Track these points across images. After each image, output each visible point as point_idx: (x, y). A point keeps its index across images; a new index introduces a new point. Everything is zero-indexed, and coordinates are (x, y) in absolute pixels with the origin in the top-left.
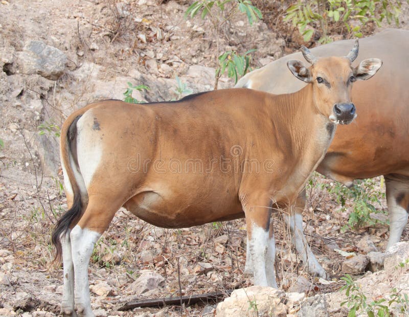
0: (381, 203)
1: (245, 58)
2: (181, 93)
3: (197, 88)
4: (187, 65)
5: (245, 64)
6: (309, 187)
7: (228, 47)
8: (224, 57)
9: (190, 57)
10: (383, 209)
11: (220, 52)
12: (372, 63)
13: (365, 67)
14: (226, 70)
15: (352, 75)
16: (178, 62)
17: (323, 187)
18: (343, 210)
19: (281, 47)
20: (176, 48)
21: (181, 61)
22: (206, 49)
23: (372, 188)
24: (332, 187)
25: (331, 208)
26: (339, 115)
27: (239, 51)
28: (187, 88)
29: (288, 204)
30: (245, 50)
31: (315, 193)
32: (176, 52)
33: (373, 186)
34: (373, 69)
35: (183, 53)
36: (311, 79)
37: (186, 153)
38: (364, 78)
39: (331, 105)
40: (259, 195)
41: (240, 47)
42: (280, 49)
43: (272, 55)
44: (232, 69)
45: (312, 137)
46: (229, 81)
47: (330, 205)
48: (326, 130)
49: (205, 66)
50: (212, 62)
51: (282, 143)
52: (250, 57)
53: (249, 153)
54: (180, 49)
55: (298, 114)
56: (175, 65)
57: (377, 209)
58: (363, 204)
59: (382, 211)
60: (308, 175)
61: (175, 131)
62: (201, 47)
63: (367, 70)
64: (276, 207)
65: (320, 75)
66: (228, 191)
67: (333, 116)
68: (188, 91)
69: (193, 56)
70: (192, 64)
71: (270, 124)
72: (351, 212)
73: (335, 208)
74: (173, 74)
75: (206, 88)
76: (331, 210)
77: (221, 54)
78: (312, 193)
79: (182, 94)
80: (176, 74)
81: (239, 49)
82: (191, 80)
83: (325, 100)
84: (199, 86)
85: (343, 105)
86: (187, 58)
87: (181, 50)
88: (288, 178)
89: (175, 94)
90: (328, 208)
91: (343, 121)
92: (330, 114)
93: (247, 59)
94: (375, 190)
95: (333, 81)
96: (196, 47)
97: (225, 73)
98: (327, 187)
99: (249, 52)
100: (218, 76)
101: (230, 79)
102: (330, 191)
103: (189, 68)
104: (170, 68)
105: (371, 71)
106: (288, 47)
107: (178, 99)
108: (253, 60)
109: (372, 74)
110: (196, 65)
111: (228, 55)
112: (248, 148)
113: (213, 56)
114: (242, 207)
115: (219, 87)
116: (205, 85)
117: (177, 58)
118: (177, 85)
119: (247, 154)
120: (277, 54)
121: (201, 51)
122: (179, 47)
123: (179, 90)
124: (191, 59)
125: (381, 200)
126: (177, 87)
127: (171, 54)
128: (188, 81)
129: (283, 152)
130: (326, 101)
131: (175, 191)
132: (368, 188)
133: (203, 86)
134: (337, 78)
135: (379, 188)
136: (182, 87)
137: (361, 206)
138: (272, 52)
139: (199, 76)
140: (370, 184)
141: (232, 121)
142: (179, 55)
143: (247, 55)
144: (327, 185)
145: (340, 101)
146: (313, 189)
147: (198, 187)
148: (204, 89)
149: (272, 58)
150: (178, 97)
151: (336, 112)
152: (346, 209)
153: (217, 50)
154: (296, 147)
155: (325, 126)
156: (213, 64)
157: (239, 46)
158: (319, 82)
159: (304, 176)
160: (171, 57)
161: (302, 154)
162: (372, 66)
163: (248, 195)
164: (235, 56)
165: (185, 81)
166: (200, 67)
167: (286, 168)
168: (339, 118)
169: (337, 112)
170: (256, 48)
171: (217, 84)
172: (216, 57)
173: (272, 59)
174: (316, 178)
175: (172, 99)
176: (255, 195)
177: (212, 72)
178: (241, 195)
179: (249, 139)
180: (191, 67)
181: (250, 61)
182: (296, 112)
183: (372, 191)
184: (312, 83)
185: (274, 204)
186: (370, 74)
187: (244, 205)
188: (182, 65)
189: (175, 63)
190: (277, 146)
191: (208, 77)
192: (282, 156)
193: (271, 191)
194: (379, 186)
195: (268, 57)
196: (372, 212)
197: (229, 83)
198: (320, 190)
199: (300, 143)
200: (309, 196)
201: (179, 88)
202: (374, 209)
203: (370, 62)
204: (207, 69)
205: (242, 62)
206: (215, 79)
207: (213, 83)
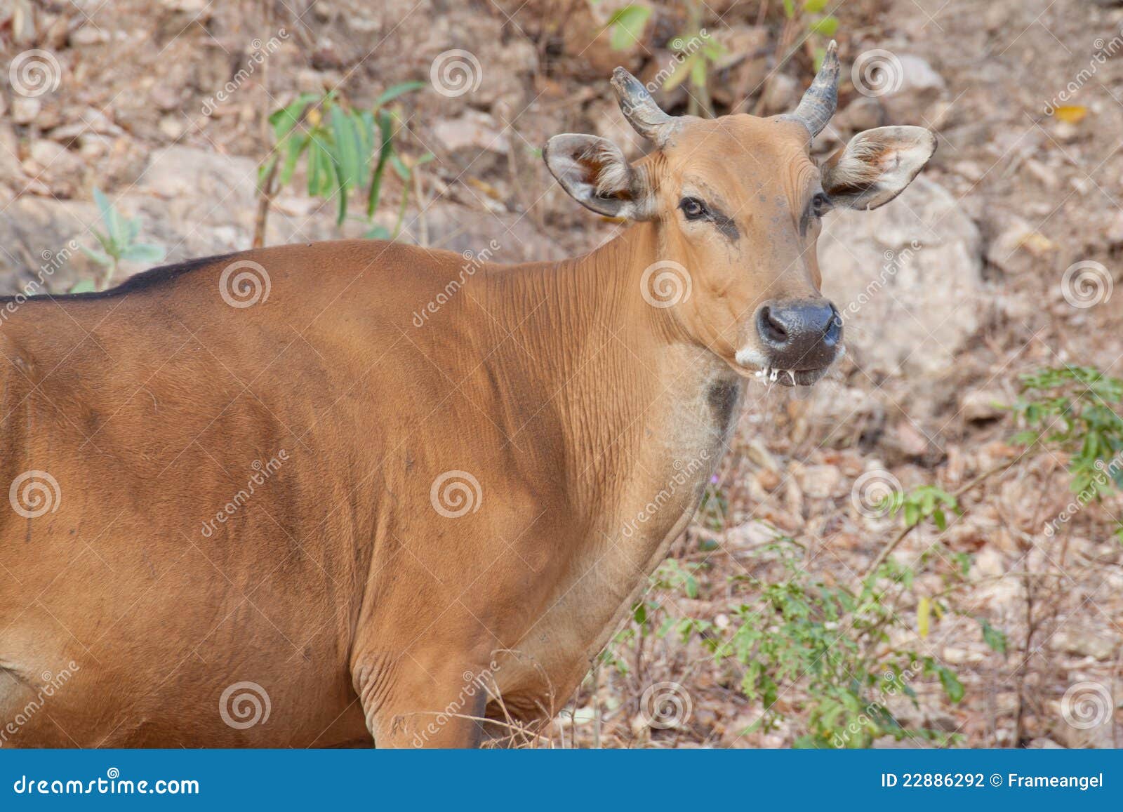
0: (921, 699)
1: (378, 119)
2: (116, 259)
3: (183, 241)
4: (140, 148)
5: (377, 142)
6: (632, 634)
7: (308, 76)
8: (292, 115)
9: (154, 116)
10: (927, 724)
11: (274, 93)
12: (894, 146)
13: (866, 158)
14: (302, 167)
15: (820, 190)
16: (106, 133)
17: (687, 631)
18: (767, 728)
19: (519, 75)
20: (93, 77)
21: (115, 129)
22: (220, 83)
23: (883, 636)
24: (723, 632)
25: (719, 717)
26: (780, 347)
27: (352, 92)
28: (141, 240)
29: (547, 704)
30: (377, 86)
31: (658, 658)
32: (95, 93)
33: (888, 628)
34: (895, 169)
35: (122, 99)
36: (651, 204)
37: (136, 509)
38: (859, 200)
39: (742, 311)
40: (435, 668)
41: (356, 76)
42: (516, 83)
43: (485, 108)
44: (324, 163)
45: (651, 434)
46: (313, 211)
47: (716, 705)
48: (705, 407)
49: (216, 150)
50: (244, 135)
51: (526, 456)
52: (398, 116)
53: (394, 496)
54: (110, 84)
55: (593, 346)
56: (92, 146)
57: (903, 723)
58: (848, 700)
59: (923, 731)
60: (631, 587)
61: (92, 420)
62: (197, 74)
63: (873, 169)
64: (501, 717)
65: (690, 191)
66: (307, 653)
67: (750, 352)
68: (144, 251)
69: (164, 112)
70: (160, 143)
71: (481, 381)
72: (800, 734)
73: (735, 717)
74: (82, 183)
75: (217, 240)
76: (719, 726)
77: (280, 103)
78: (646, 657)
79: (123, 263)
80: (94, 183)
81: (354, 84)
82: (158, 205)
83: (714, 289)
84: (190, 230)
85: (794, 307)
86: (142, 119)
87: (118, 85)
88: (549, 596)
89: (92, 265)
90: (706, 719)
91: (792, 374)
92: (741, 342)
93: (386, 125)
94: (895, 645)
95: (748, 212)
96: (179, 73)
97: (296, 179)
98: (703, 635)
99: (391, 94)
100: (268, 188)
101: (313, 202)
102: (713, 649)
103: (146, 160)
104: (71, 160)
105: (889, 176)
106: (549, 74)
107: (105, 287)
108: (410, 126)
109: (897, 188)
110: (178, 150)
111: (309, 106)
112: (390, 480)
113: (248, 113)
114: (364, 718)
115: (274, 238)
116: (215, 224)
117: (97, 119)
118: (101, 228)
119: (387, 500)
120: (503, 105)
121: (199, 91)
122: (108, 75)
123: (109, 246)
124: (157, 124)
125: (918, 687)
126: (98, 234)
127: (75, 102)
128: (143, 209)
129: (532, 492)
130: (718, 292)
131: (88, 663)
132: (866, 637)
133: (207, 230)
134: (762, 198)
135: (911, 636)
136: (119, 235)
137: (838, 709)
138: (486, 98)
139: (189, 188)
140: (874, 621)
141: (323, 372)
142: (108, 108)
143: (388, 105)
144: (703, 625)
145: (780, 294)
146: (649, 639)
147: (183, 643)
148: (209, 242)
149: (484, 118)
150: (104, 274)
151: (764, 337)
152: (777, 723)
153: (262, 87)
154: (583, 475)
155: (702, 390)
156: (247, 143)
157: (350, 72)
158: (690, 217)
159: (614, 587)
160: (72, 112)
161: (608, 503)
162: (892, 155)
163: (389, 668)
164: (336, 110)
165: (133, 214)
166: (194, 157)
167: (543, 558)
168: (778, 361)
169: (771, 337)
170: (421, 77)
171: (261, 224)
172: (258, 117)
173: (484, 125)
174: (660, 599)
175: (77, 282)
176: (419, 666)
177: (245, 176)
178: (360, 667)
179: (398, 443)
180: (158, 157)
181: (395, 132)
182: (585, 337)
183: (881, 648)
184: (656, 222)
185: (494, 703)
186: (884, 185)
187: (374, 705)
188: (118, 146)
189: (90, 138)
190: (508, 466)
191: (227, 195)
192: (526, 506)
193: (481, 648)
194: (909, 628)
195: (471, 115)
196: (883, 735)
197: (309, 219)
198: (674, 647)
199: (598, 457)
200: (633, 669)
201: (106, 235)
202: (890, 721)
203: (887, 140)
204: (221, 160)
205: (363, 134)
206: (256, 204)
207: (249, 217)
